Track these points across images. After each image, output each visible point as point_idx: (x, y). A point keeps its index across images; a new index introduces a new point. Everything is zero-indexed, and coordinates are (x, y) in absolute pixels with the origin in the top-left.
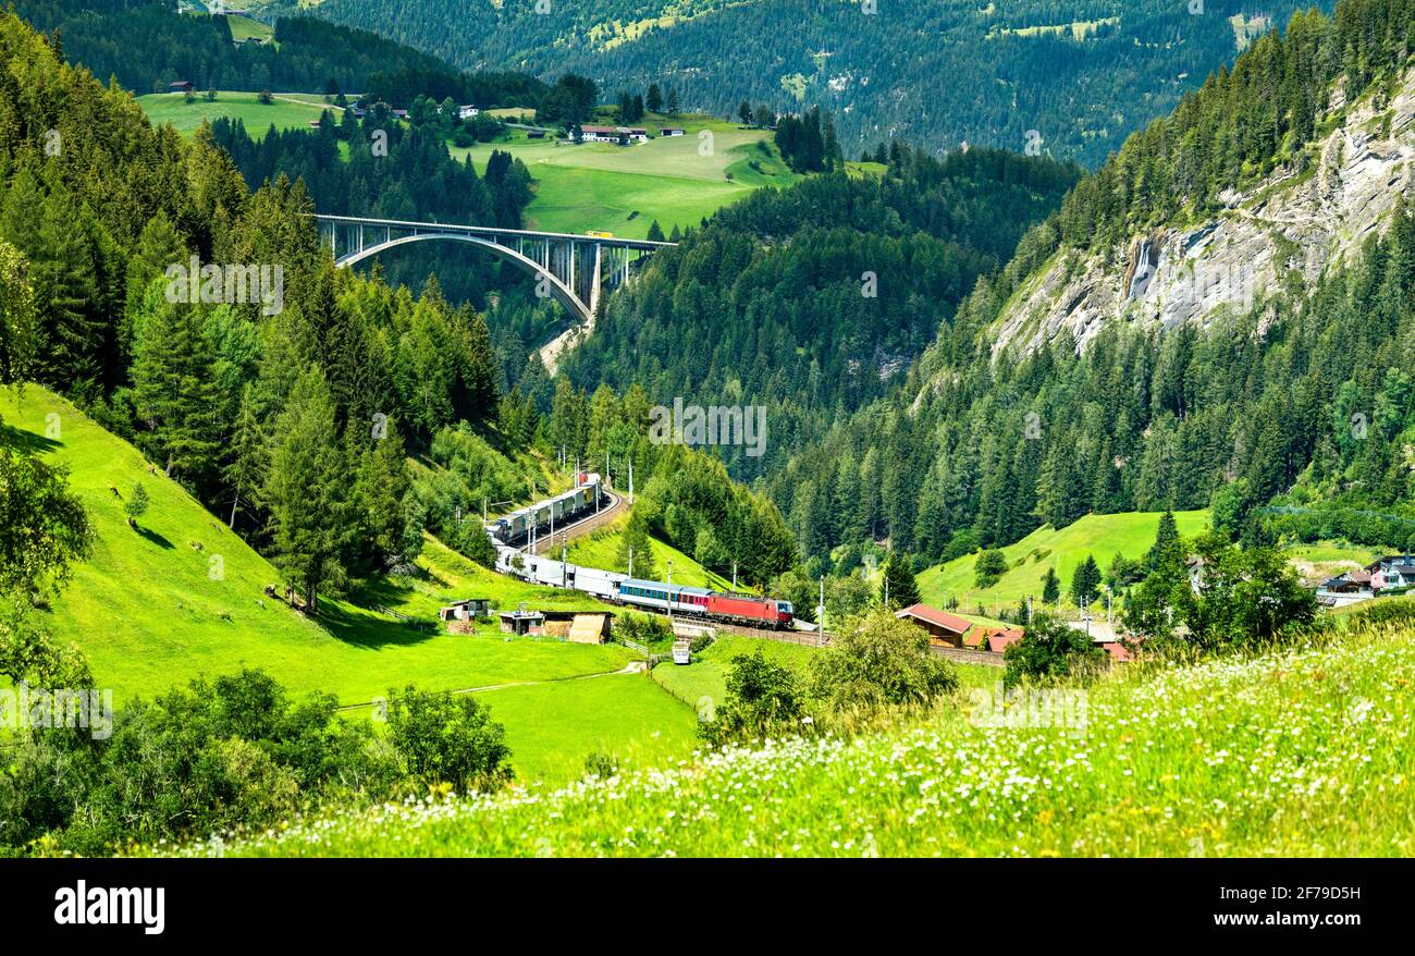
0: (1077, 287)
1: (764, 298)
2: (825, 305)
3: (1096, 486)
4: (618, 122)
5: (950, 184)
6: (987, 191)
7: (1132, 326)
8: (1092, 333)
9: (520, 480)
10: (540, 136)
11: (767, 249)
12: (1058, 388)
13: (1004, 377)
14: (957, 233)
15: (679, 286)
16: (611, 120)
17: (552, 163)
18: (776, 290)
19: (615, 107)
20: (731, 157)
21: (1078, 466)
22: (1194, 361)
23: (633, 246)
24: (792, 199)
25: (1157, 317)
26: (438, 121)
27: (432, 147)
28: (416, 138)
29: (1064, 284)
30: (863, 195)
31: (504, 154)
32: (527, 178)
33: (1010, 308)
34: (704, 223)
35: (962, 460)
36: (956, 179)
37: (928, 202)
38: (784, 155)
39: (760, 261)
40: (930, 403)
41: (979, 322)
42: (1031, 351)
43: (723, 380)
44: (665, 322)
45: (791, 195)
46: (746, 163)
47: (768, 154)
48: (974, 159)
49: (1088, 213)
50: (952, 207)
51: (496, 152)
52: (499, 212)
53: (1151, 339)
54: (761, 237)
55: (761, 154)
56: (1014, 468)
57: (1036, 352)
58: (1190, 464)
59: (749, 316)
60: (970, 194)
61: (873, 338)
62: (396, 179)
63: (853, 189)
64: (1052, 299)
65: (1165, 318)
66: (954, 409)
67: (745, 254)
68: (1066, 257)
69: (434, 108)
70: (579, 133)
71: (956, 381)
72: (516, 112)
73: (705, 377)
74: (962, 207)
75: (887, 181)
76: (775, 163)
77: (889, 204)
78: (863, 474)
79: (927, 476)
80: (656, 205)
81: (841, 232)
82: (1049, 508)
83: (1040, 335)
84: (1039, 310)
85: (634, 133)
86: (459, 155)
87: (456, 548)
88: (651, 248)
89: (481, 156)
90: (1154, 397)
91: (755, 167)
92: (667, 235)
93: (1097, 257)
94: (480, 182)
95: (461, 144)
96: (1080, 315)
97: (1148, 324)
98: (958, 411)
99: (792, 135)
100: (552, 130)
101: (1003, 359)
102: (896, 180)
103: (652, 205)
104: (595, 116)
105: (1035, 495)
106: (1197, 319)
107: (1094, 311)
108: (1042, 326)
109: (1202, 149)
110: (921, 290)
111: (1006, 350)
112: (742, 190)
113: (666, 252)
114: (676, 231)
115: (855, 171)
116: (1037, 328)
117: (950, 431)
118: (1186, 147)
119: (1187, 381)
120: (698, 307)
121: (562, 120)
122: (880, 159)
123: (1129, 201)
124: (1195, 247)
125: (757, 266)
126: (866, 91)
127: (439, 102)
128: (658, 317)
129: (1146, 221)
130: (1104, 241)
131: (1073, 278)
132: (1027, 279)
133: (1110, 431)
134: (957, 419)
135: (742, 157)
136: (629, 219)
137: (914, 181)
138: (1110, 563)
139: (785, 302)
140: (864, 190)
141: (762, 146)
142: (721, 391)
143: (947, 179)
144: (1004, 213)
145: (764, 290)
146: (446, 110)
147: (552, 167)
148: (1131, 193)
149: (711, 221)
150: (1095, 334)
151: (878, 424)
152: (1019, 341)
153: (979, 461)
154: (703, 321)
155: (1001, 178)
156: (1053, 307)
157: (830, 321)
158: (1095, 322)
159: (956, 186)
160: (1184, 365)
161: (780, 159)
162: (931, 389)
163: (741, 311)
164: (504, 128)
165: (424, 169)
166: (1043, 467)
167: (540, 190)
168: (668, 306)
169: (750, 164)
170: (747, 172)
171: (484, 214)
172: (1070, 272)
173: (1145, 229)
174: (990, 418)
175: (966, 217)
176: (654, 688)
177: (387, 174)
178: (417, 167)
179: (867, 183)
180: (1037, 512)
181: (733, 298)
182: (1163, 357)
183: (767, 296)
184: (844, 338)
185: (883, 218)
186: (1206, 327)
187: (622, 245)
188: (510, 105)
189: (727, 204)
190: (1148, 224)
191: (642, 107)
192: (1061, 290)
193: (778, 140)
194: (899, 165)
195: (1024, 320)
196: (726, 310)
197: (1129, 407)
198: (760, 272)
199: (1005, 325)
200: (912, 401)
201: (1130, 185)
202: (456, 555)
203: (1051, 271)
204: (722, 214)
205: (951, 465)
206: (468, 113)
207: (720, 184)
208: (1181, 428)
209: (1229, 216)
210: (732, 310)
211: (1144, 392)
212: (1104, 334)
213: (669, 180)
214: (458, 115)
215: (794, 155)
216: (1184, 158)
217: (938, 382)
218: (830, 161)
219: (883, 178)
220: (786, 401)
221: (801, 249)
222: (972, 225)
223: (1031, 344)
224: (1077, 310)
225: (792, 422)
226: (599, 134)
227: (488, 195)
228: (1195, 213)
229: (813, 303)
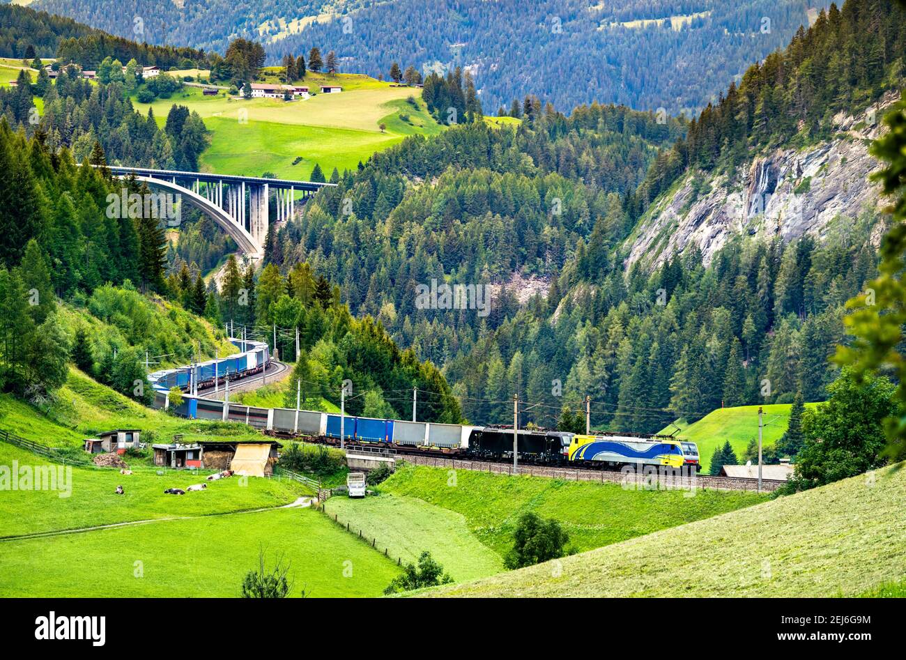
0: (703, 204)
1: (415, 231)
2: (469, 236)
3: (725, 383)
4: (283, 80)
5: (576, 134)
6: (608, 141)
7: (754, 239)
8: (718, 245)
9: (185, 341)
10: (214, 93)
11: (417, 188)
12: (688, 296)
13: (638, 287)
14: (584, 176)
15: (340, 221)
16: (277, 80)
17: (224, 116)
18: (426, 224)
19: (282, 68)
20: (384, 110)
21: (708, 365)
22: (812, 269)
23: (298, 187)
24: (439, 145)
25: (778, 230)
26: (124, 81)
27: (118, 102)
28: (103, 95)
29: (691, 202)
30: (502, 142)
31: (182, 108)
32: (203, 129)
33: (642, 225)
34: (361, 166)
35: (600, 362)
36: (582, 131)
37: (558, 150)
38: (430, 109)
39: (411, 198)
40: (569, 312)
41: (612, 239)
42: (661, 264)
43: (380, 304)
44: (327, 252)
45: (437, 142)
46: (398, 116)
47: (417, 108)
48: (598, 113)
49: (712, 137)
50: (580, 154)
51: (175, 106)
52: (177, 158)
53: (772, 249)
54: (410, 179)
55: (410, 108)
56: (649, 368)
57: (666, 264)
58: (815, 360)
59: (402, 247)
60: (594, 144)
61: (513, 264)
62: (86, 130)
63: (492, 137)
64: (679, 217)
65: (785, 231)
66: (592, 317)
67: (397, 193)
68: (692, 178)
69: (118, 69)
70: (249, 90)
71: (593, 293)
72: (193, 73)
73: (363, 301)
74: (588, 154)
75: (521, 130)
76: (422, 116)
77: (523, 151)
78: (509, 377)
79: (569, 376)
80: (318, 152)
81: (483, 173)
82: (681, 404)
83: (669, 249)
84: (668, 226)
85: (298, 90)
86: (142, 110)
87: (109, 384)
88: (314, 188)
89: (161, 111)
90: (776, 303)
91: (405, 119)
92: (328, 178)
93: (720, 178)
94: (161, 133)
95: (144, 100)
96: (706, 230)
97: (769, 238)
98: (596, 318)
99: (437, 91)
100: (224, 88)
101: (636, 270)
102: (529, 131)
103: (314, 151)
104: (263, 75)
105: (669, 392)
106: (814, 232)
107: (718, 226)
108: (672, 240)
109: (817, 77)
110: (554, 223)
111: (638, 263)
112: (395, 138)
113: (326, 191)
114: (335, 173)
115: (493, 122)
116: (666, 243)
117: (588, 336)
118: (802, 76)
119: (806, 287)
120: (357, 240)
121: (233, 78)
122: (515, 114)
123: (750, 126)
124: (811, 166)
125: (408, 202)
126: (497, 76)
127: (124, 64)
128: (320, 248)
129: (765, 143)
130: (728, 163)
131: (699, 198)
132: (656, 200)
133: (738, 333)
134: (594, 326)
135: (393, 111)
136: (294, 164)
137: (546, 132)
138: (745, 449)
139: (434, 234)
140: (502, 138)
141: (411, 101)
142: (377, 313)
143: (574, 130)
144: (625, 160)
145: (414, 223)
146: (130, 71)
147: (225, 120)
148: (751, 119)
149: (367, 165)
150: (720, 247)
151: (522, 333)
152: (650, 255)
153: (616, 364)
154: (361, 252)
155: (621, 130)
156: (681, 224)
157: (473, 250)
158: (720, 236)
159: (583, 137)
160: (804, 273)
161: (427, 113)
162: (569, 300)
163: (395, 242)
164: (182, 86)
165: (111, 121)
166: (676, 366)
167: (215, 140)
168: (329, 239)
169: (401, 117)
170: (398, 123)
171: (165, 161)
172: (696, 191)
173: (764, 151)
174: (625, 323)
175: (592, 163)
176: (327, 523)
177: (77, 126)
178: (104, 120)
179: (506, 132)
180: (670, 408)
181: (387, 232)
182: (784, 266)
183: (417, 229)
184: (486, 266)
185: (519, 163)
186: (823, 238)
187: (287, 186)
188: (188, 67)
189: (382, 151)
190: (768, 146)
191: (304, 67)
192: (688, 207)
193: (426, 96)
194: (531, 118)
195: (655, 236)
196: (381, 241)
197: (754, 310)
198: (411, 207)
199: (637, 242)
200: (552, 312)
201: (751, 111)
202: (108, 390)
203: (678, 191)
204: (376, 159)
205: (591, 365)
206: (150, 73)
207: (376, 134)
208: (805, 326)
209: (842, 138)
210: (387, 242)
211: (767, 298)
212: (728, 246)
213: (329, 131)
214: (141, 75)
215: (439, 109)
216: (800, 86)
217: (576, 294)
218: (471, 115)
219: (519, 128)
220: (435, 321)
221: (447, 188)
222: (597, 170)
223: (662, 257)
224: (703, 225)
225: (441, 341)
226: (267, 91)
227: (168, 143)
228: (811, 135)
229: (459, 235)
